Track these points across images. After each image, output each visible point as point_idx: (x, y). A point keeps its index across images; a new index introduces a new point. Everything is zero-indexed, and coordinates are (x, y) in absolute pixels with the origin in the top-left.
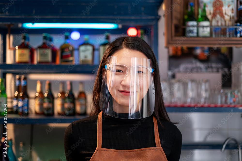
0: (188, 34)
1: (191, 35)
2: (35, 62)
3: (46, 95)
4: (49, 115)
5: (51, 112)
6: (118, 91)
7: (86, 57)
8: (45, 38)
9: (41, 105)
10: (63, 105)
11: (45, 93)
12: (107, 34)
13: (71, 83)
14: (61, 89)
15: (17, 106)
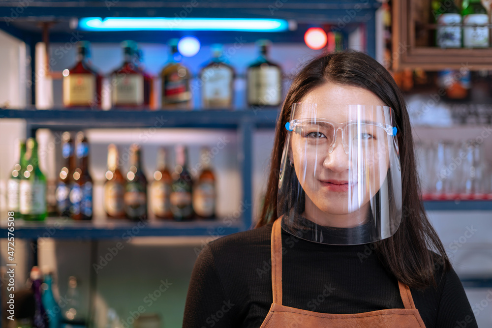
0: (443, 41)
1: (449, 43)
2: (107, 104)
3: (131, 176)
4: (136, 219)
5: (141, 213)
6: (319, 182)
7: (217, 93)
8: (128, 51)
9: (120, 197)
10: (167, 197)
11: (129, 171)
12: (263, 42)
13: (186, 150)
14: (160, 162)
15: (68, 200)
